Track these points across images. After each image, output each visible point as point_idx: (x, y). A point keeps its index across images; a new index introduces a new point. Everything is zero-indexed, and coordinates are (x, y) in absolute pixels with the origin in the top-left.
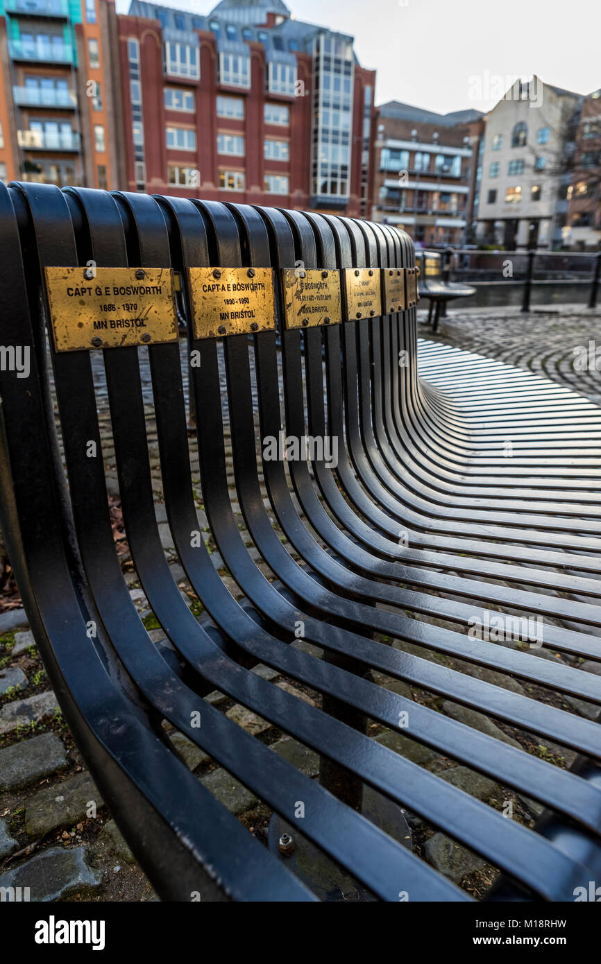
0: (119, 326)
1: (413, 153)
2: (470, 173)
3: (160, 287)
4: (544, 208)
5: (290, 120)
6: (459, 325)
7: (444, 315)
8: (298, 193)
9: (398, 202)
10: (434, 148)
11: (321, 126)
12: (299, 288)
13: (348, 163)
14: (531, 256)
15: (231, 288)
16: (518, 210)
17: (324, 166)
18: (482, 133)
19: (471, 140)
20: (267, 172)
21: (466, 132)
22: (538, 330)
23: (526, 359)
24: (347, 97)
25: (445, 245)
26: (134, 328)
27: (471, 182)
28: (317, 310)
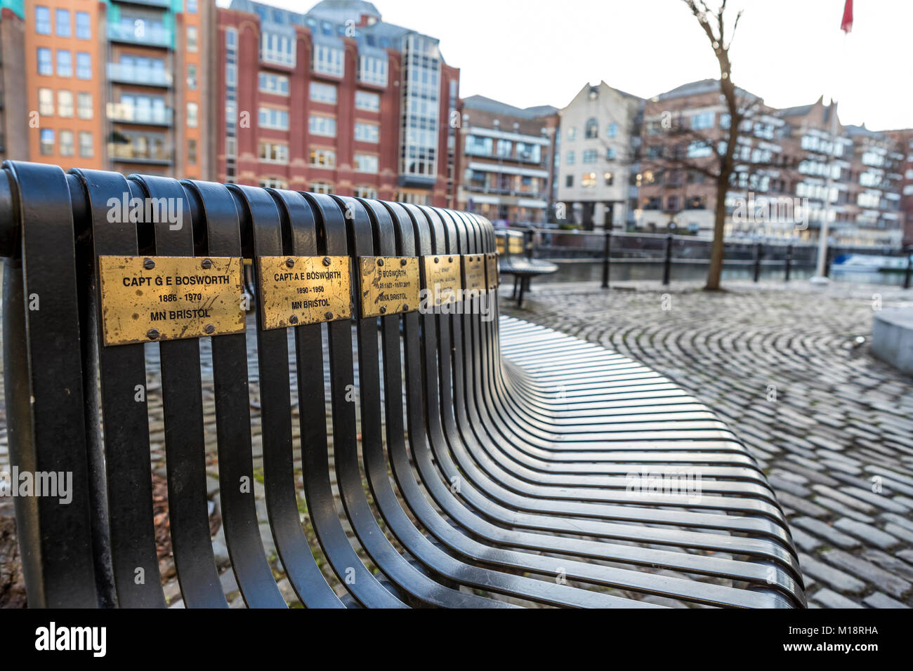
0: (180, 317)
1: (495, 140)
2: (549, 159)
3: (228, 277)
4: (617, 192)
5: (380, 106)
6: (543, 300)
7: (528, 290)
8: (387, 172)
9: (483, 183)
10: (515, 137)
11: (410, 113)
12: (377, 276)
13: (435, 146)
14: (608, 236)
15: (305, 277)
16: (593, 194)
17: (413, 148)
18: (557, 125)
19: (549, 131)
20: (358, 152)
21: (544, 124)
22: (617, 305)
23: (607, 334)
24: (434, 88)
25: (528, 223)
26: (196, 319)
27: (549, 167)
28: (395, 297)
